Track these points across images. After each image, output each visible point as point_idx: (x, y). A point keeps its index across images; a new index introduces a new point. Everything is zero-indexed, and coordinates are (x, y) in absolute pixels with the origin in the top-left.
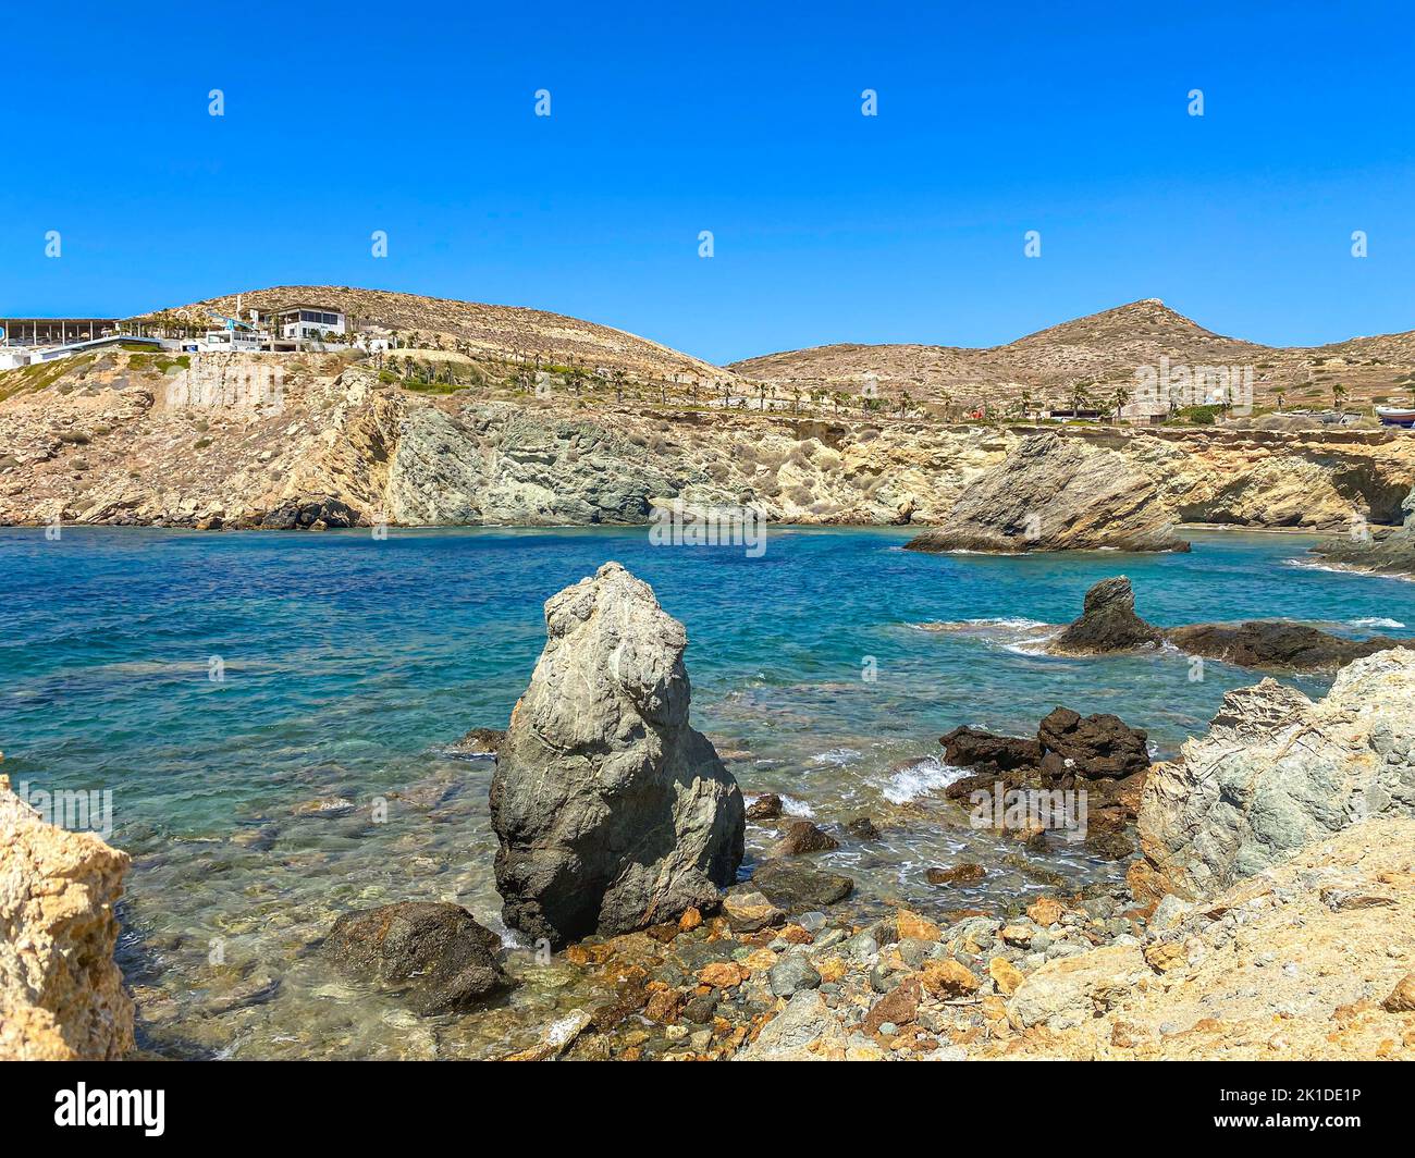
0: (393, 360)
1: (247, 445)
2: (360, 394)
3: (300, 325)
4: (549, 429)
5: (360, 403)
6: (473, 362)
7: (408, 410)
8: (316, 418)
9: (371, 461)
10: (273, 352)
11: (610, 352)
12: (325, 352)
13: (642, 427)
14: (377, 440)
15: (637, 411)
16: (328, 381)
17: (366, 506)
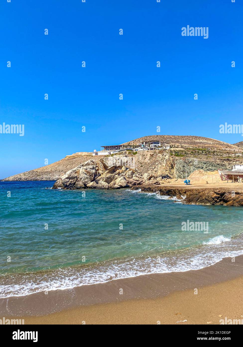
0: (171, 151)
1: (149, 166)
2: (168, 157)
3: (153, 145)
4: (202, 163)
5: (168, 159)
6: (184, 150)
7: (176, 160)
8: (160, 162)
9: (171, 169)
10: (150, 150)
11: (210, 144)
12: (159, 150)
13: (218, 162)
14: (172, 165)
15: (217, 159)
16: (160, 155)
17: (171, 176)
